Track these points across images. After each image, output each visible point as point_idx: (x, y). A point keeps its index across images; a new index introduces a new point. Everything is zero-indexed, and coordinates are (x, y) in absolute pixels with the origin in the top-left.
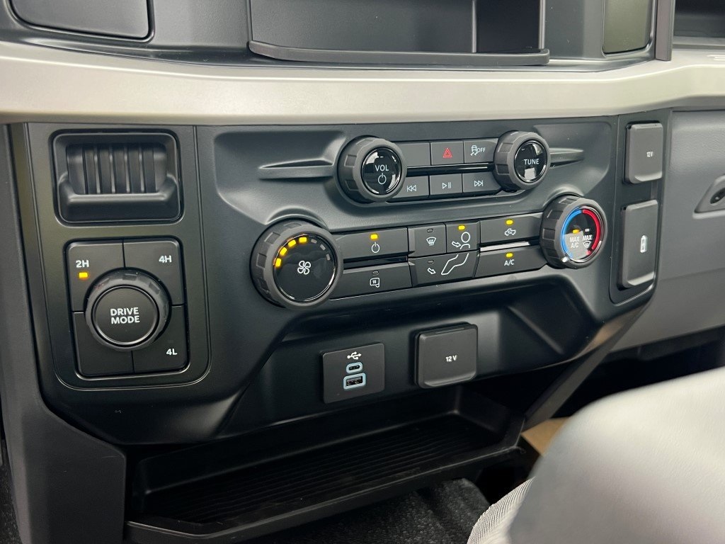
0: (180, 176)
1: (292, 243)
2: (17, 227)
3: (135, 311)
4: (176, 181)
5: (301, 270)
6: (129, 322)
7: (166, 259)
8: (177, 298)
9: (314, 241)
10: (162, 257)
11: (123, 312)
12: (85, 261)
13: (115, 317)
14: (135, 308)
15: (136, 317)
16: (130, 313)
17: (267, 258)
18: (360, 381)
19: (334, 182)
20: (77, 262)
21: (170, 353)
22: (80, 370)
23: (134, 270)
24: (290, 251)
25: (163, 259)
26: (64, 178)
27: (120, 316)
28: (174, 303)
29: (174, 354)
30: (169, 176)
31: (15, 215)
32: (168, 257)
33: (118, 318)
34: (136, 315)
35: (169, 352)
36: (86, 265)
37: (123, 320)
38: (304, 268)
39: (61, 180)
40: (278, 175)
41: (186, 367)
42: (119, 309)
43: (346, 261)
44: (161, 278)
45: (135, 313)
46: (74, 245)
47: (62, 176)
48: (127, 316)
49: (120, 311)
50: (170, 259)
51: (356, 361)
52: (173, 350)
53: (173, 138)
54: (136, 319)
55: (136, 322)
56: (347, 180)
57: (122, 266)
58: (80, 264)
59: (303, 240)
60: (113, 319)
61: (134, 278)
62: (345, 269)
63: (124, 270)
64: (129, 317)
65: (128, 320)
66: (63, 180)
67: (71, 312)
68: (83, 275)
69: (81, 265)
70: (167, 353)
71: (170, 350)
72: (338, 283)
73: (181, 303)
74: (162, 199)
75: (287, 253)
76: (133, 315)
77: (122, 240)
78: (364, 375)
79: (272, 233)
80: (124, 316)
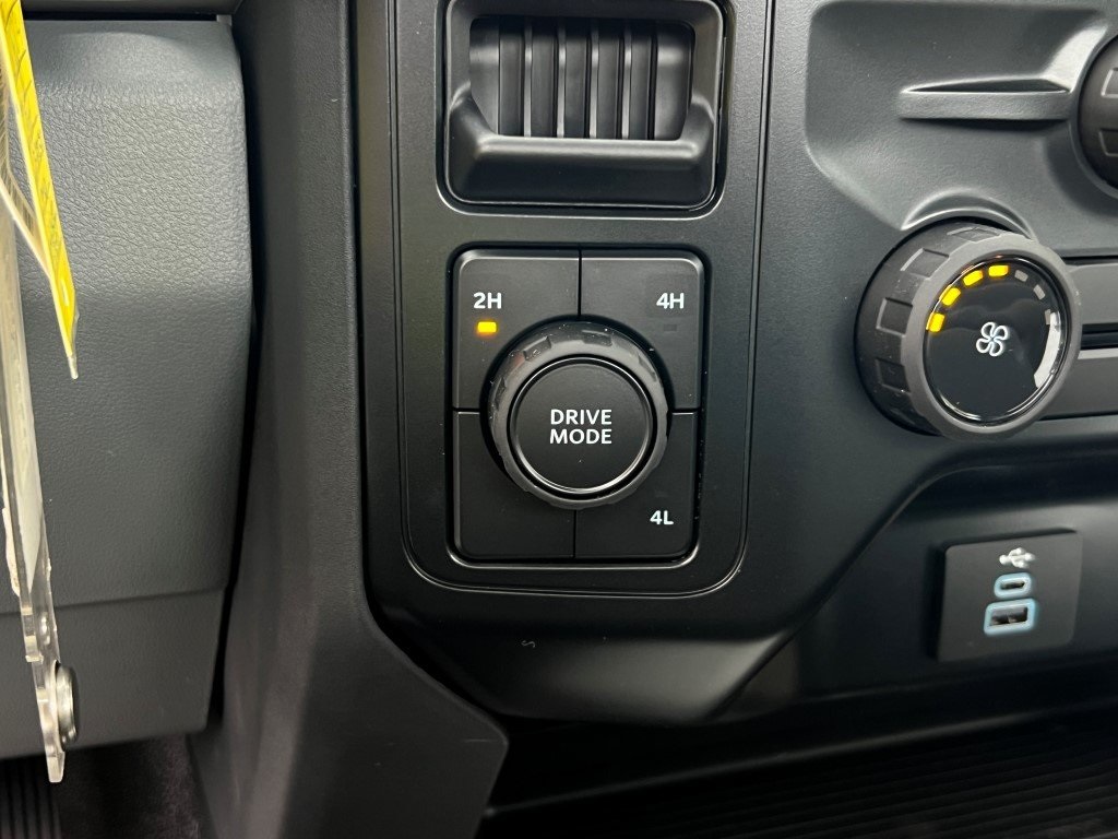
0: (724, 104)
1: (973, 278)
2: (348, 204)
3: (604, 417)
4: (712, 115)
5: (984, 345)
6: (589, 442)
7: (673, 300)
8: (688, 396)
9: (1021, 276)
10: (665, 296)
11: (578, 419)
12: (494, 296)
13: (559, 429)
14: (604, 411)
15: (604, 431)
16: (593, 422)
17: (914, 310)
18: (1022, 617)
19: (1068, 131)
20: (476, 295)
21: (659, 521)
22: (458, 542)
23: (600, 322)
24: (968, 296)
25: (666, 301)
26: (461, 96)
27: (570, 427)
28: (678, 406)
29: (666, 522)
30: (697, 99)
31: (347, 176)
32: (677, 297)
33: (564, 432)
34: (607, 427)
35: (656, 518)
36: (494, 304)
37: (577, 437)
38: (993, 339)
39: (454, 102)
40: (943, 108)
41: (687, 555)
42: (568, 411)
43: (1088, 329)
44: (656, 346)
45: (603, 422)
46: (469, 256)
47: (458, 92)
48: (587, 426)
49: (571, 416)
50: (681, 301)
51: (1017, 571)
52: (666, 513)
53: (717, 8)
54: (604, 437)
55: (603, 442)
56: (1104, 130)
57: (574, 311)
58: (484, 300)
59: (998, 271)
60: (554, 432)
61: (607, 341)
62: (1083, 348)
63: (579, 321)
64: (589, 431)
65: (586, 437)
66: (460, 102)
67: (450, 409)
68: (487, 328)
69: (485, 303)
70: (652, 519)
71: (658, 513)
72: (1066, 382)
73: (695, 406)
74: (687, 155)
75: (960, 301)
76: (598, 426)
77: (580, 249)
78: (1031, 605)
79: (920, 251)
80: (579, 426)
